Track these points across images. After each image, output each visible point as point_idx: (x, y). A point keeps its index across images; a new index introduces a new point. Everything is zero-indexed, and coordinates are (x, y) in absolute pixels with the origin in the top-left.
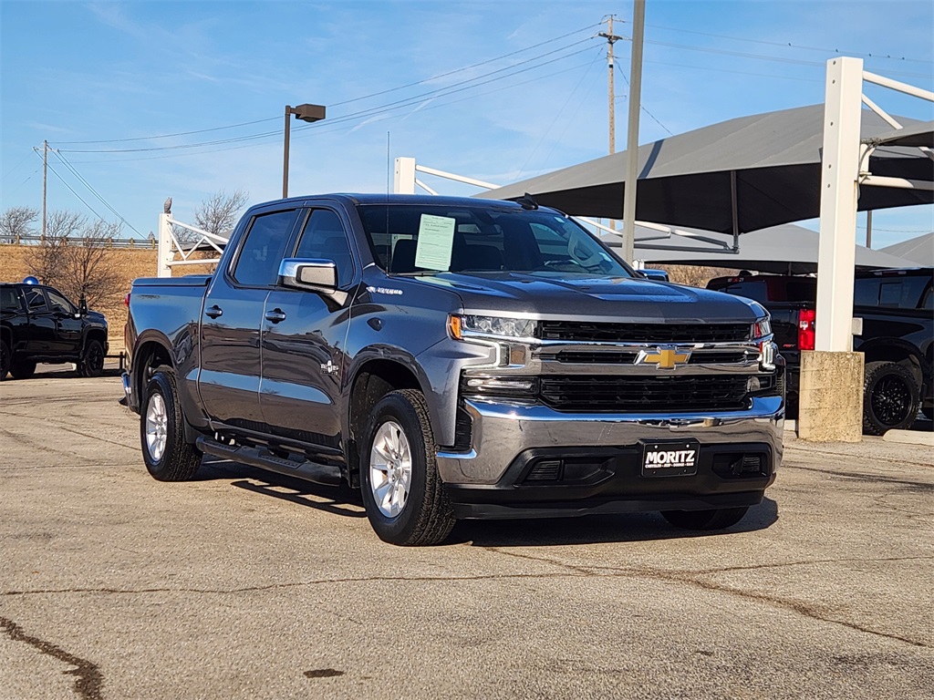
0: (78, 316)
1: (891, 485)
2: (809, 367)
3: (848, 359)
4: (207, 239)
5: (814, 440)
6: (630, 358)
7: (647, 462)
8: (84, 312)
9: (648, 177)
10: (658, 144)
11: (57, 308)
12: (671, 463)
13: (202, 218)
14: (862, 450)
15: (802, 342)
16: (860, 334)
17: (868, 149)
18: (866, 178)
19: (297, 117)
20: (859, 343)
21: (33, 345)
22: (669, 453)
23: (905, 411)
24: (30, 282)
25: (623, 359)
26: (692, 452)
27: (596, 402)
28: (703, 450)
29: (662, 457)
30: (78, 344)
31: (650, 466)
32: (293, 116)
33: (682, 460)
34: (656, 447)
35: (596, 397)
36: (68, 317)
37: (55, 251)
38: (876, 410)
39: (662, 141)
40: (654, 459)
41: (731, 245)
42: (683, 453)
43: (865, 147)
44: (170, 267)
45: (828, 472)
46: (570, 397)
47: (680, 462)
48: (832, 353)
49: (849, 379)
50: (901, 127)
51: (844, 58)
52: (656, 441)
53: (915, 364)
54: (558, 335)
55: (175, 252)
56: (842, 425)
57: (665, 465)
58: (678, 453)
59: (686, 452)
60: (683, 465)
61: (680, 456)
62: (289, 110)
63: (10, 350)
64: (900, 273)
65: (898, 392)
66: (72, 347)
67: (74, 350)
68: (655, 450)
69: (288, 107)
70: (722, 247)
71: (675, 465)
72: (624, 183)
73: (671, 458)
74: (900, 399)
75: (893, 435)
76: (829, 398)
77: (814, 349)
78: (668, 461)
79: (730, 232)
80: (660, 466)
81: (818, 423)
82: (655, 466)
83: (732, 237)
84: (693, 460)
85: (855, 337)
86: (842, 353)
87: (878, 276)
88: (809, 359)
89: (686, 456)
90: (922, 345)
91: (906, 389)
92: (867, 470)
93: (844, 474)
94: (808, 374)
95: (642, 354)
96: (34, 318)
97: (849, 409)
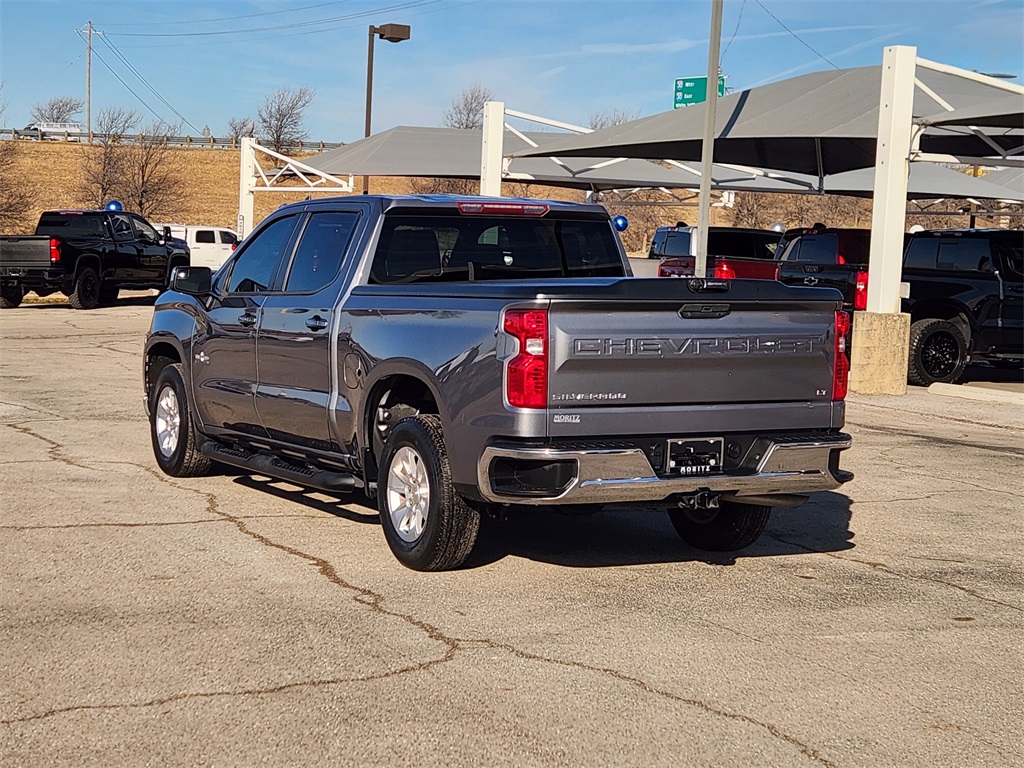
0: (162, 242)
1: (905, 439)
2: (859, 327)
3: (895, 321)
4: (292, 168)
5: (862, 393)
8: (170, 239)
9: (728, 137)
10: (746, 94)
11: (142, 235)
13: (265, 116)
14: (901, 403)
15: (858, 302)
16: (908, 297)
17: (919, 130)
18: (917, 155)
19: (381, 37)
20: (905, 306)
21: (121, 273)
23: (953, 365)
24: (113, 207)
30: (163, 271)
32: (377, 36)
36: (152, 244)
37: (110, 154)
38: (925, 363)
39: (748, 91)
41: (816, 186)
43: (916, 127)
45: (860, 425)
48: (881, 315)
49: (895, 338)
50: (953, 109)
51: (898, 46)
53: (964, 321)
55: (258, 177)
56: (888, 379)
62: (373, 31)
63: (99, 278)
64: (956, 234)
65: (947, 347)
66: (157, 274)
67: (159, 277)
69: (372, 27)
70: (807, 188)
72: (702, 141)
74: (949, 353)
75: (937, 387)
76: (877, 356)
77: (865, 309)
79: (815, 173)
81: (867, 378)
83: (818, 178)
85: (903, 300)
86: (889, 315)
87: (938, 237)
88: (860, 320)
90: (972, 304)
91: (954, 345)
92: (896, 423)
93: (872, 428)
94: (859, 333)
96: (121, 245)
97: (895, 365)
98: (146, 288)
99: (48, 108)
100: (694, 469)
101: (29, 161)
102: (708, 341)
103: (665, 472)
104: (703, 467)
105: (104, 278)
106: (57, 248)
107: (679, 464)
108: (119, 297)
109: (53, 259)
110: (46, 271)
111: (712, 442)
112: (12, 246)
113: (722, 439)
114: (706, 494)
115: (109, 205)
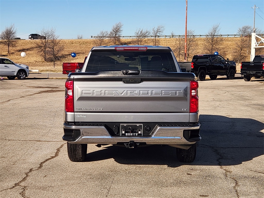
44: (255, 48)
67: (226, 72)
98: (224, 75)
99: (242, 28)
100: (131, 134)
101: (230, 42)
102: (133, 91)
103: (120, 135)
104: (135, 134)
105: (207, 73)
106: (193, 65)
107: (126, 132)
108: (217, 78)
109: (192, 68)
110: (190, 71)
111: (138, 125)
112: (182, 64)
113: (142, 124)
114: (133, 143)
115: (215, 53)
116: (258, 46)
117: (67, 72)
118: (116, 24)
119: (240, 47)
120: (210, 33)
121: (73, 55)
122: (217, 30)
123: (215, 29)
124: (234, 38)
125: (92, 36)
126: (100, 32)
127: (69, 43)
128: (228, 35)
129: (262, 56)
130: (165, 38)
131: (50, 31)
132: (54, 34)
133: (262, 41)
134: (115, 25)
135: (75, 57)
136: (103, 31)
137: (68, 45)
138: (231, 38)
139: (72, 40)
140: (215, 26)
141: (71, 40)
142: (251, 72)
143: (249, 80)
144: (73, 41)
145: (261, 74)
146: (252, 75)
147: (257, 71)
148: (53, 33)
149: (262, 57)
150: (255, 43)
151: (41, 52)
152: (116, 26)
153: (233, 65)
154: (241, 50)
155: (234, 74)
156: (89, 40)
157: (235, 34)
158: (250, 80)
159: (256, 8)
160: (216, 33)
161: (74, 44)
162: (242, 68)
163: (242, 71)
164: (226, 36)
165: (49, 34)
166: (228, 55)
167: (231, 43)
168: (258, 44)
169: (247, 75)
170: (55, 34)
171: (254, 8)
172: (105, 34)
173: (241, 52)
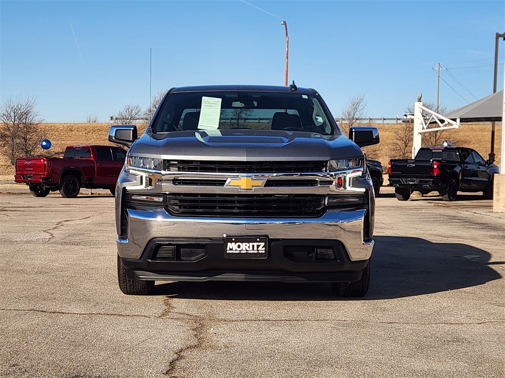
6: (222, 183)
7: (228, 249)
12: (246, 250)
22: (244, 244)
25: (218, 184)
26: (263, 244)
27: (201, 210)
28: (270, 242)
29: (239, 246)
31: (231, 252)
33: (255, 248)
34: (233, 239)
35: (202, 207)
40: (232, 247)
42: (255, 244)
44: (420, 133)
46: (185, 207)
47: (253, 250)
52: (234, 236)
54: (177, 169)
57: (242, 252)
58: (251, 244)
59: (257, 244)
60: (256, 252)
61: (253, 246)
62: (498, 36)
68: (233, 242)
71: (249, 252)
73: (245, 247)
78: (244, 249)
80: (238, 252)
82: (234, 252)
84: (264, 249)
89: (258, 246)
95: (229, 180)
116: (427, 129)
117: (24, 178)
118: (160, 93)
119: (403, 140)
120: (347, 114)
121: (44, 143)
122: (360, 107)
123: (356, 104)
124: (396, 125)
125: (112, 117)
126: (125, 107)
127: (65, 131)
128: (384, 119)
129: (434, 149)
130: (259, 123)
131: (24, 104)
132: (31, 110)
133: (433, 118)
134: (157, 95)
135: (49, 148)
136: (131, 106)
137: (62, 134)
138: (389, 125)
139: (71, 125)
140: (356, 100)
141: (69, 125)
142: (409, 181)
143: (406, 197)
144: (72, 127)
145: (429, 185)
146: (411, 188)
147: (421, 179)
148: (30, 108)
149: (433, 151)
150: (420, 123)
151: (4, 146)
152: (159, 98)
153: (378, 168)
154: (406, 146)
155: (378, 187)
156: (106, 124)
157: (398, 118)
158: (408, 198)
159: (441, 68)
160: (358, 113)
161: (73, 132)
162: (392, 171)
163: (392, 179)
164: (381, 122)
165: (22, 111)
166: (383, 158)
167: (390, 135)
168: (427, 125)
169: (401, 187)
170: (35, 110)
171: (438, 69)
172: (134, 112)
173: (404, 149)
